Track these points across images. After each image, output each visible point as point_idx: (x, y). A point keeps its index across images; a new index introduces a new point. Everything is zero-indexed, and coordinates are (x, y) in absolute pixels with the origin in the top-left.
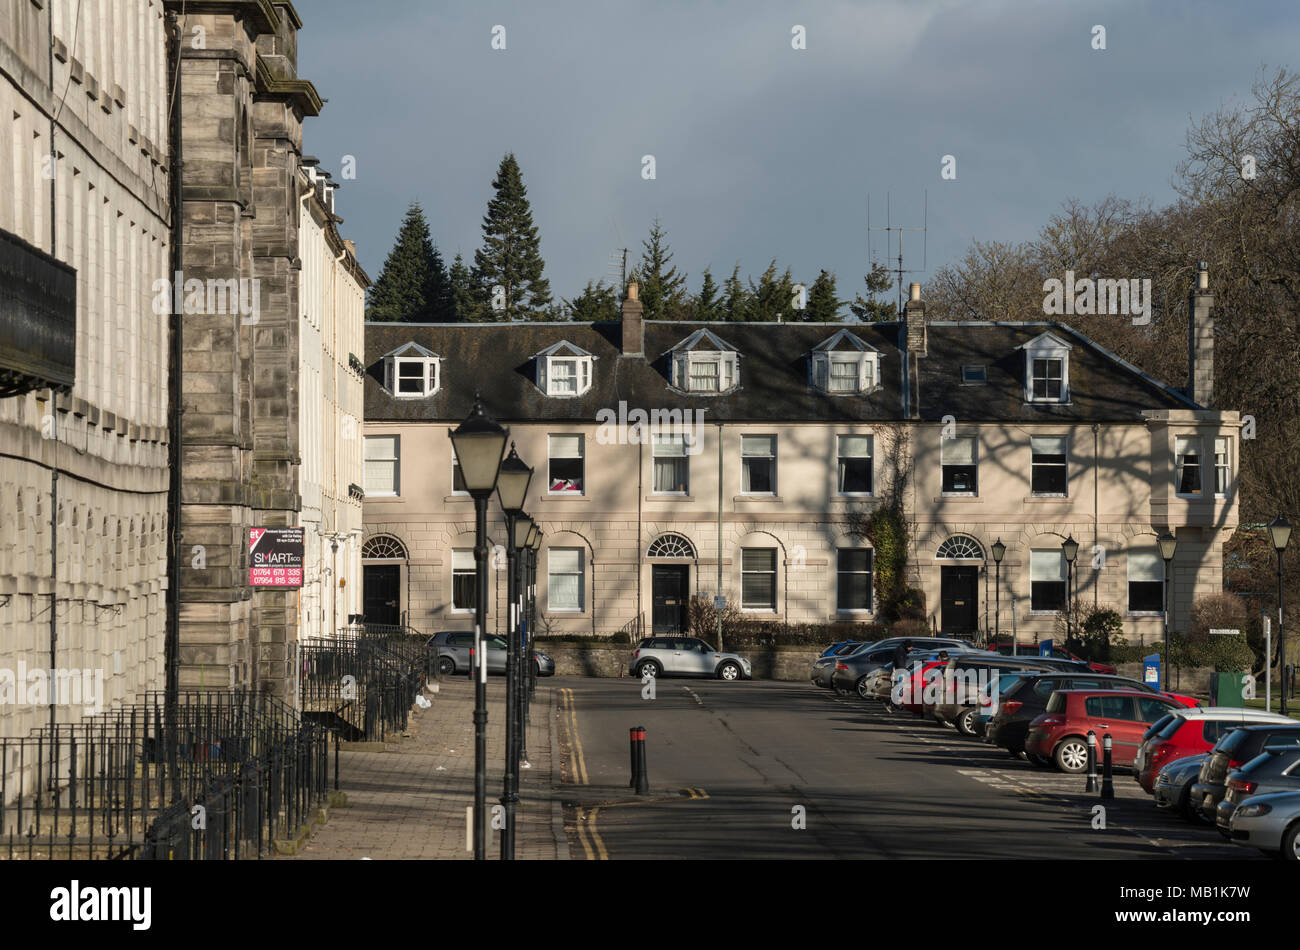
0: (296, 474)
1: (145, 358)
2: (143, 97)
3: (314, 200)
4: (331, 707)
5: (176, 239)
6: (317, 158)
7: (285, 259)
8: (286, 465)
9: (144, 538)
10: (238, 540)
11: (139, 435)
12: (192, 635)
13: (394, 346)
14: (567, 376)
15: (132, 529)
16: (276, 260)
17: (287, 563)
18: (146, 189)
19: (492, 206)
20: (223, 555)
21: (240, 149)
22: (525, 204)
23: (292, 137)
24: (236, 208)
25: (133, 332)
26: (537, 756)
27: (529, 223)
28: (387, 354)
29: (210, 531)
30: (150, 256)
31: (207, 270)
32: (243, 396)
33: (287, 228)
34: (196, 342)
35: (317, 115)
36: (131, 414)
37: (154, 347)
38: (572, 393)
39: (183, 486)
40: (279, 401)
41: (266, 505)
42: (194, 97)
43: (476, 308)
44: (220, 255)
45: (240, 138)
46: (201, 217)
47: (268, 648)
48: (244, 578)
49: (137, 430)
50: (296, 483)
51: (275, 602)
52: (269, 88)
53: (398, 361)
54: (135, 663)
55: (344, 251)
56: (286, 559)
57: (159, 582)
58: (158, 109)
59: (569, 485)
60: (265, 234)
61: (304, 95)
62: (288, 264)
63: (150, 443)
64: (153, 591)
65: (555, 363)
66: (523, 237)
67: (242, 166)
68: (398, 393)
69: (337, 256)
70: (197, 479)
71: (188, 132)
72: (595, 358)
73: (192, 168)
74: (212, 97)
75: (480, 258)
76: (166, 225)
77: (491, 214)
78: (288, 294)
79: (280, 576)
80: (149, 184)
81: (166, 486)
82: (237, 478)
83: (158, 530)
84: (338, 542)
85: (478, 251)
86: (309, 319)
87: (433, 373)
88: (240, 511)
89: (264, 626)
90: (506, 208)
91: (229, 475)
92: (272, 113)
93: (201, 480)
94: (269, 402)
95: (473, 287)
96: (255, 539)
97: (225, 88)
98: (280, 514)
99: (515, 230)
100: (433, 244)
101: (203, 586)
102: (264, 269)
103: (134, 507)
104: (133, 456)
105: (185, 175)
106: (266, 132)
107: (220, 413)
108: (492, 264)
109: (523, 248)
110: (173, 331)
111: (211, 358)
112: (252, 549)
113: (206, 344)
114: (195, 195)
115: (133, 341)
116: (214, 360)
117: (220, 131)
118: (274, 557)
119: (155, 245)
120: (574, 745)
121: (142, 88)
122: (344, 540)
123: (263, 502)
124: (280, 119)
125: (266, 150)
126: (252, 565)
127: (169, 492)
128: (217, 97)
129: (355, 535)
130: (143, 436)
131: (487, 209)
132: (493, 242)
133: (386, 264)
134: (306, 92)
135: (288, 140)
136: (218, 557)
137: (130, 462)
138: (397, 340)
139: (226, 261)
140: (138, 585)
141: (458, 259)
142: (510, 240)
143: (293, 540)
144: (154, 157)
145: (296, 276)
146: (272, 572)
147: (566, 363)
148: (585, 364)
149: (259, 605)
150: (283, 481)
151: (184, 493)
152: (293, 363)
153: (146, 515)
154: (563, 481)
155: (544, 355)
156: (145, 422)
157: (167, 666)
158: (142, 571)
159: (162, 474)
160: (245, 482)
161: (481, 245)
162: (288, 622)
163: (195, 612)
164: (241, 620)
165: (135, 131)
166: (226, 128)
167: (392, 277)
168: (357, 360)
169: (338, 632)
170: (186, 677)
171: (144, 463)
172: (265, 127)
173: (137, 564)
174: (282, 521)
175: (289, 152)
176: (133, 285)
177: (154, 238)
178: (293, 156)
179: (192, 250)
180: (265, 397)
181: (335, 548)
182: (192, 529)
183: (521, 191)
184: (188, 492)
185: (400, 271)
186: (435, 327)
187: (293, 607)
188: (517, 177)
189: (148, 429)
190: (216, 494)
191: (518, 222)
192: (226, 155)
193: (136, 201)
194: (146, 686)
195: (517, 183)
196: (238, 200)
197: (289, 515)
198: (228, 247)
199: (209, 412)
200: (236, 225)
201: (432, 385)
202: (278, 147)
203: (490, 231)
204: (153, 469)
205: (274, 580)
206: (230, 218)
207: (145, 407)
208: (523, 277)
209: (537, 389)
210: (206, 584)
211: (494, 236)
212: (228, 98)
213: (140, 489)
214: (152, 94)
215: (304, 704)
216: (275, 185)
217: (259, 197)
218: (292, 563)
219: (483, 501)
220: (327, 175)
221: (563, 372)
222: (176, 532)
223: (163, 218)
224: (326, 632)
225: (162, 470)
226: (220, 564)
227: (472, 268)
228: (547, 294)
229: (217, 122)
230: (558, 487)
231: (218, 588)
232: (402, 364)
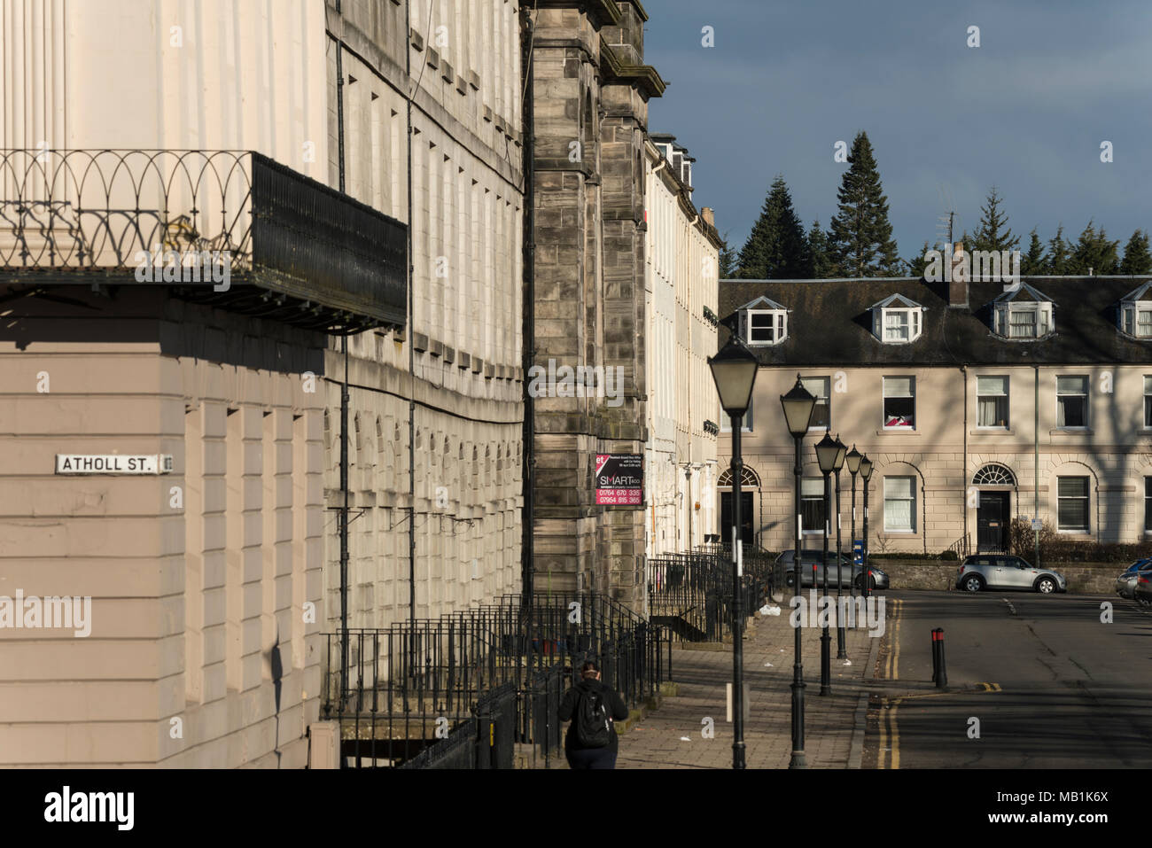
0: (643, 409)
1: (499, 306)
2: (497, 82)
3: (665, 171)
4: (676, 612)
5: (528, 203)
6: (674, 135)
7: (631, 222)
8: (632, 401)
9: (499, 463)
10: (583, 464)
11: (493, 373)
12: (544, 547)
13: (748, 300)
14: (899, 326)
15: (487, 453)
16: (623, 222)
17: (628, 485)
18: (500, 160)
19: (846, 178)
20: (571, 477)
21: (584, 126)
22: (876, 176)
23: (638, 115)
24: (580, 176)
25: (488, 283)
26: (856, 656)
27: (880, 192)
28: (741, 307)
29: (559, 456)
30: (504, 219)
31: (556, 231)
32: (588, 340)
33: (633, 195)
34: (545, 294)
35: (661, 96)
36: (486, 355)
37: (508, 297)
38: (905, 340)
39: (536, 417)
40: (626, 346)
41: (615, 435)
42: (545, 81)
43: (832, 268)
44: (567, 218)
45: (584, 115)
46: (550, 185)
47: (618, 560)
48: (590, 498)
49: (491, 368)
50: (643, 417)
51: (624, 519)
52: (617, 74)
53: (750, 313)
54: (493, 569)
55: (697, 217)
56: (628, 480)
57: (515, 500)
58: (512, 92)
59: (902, 421)
60: (614, 200)
61: (647, 78)
62: (634, 227)
63: (505, 380)
64: (508, 509)
65: (889, 314)
66: (873, 205)
67: (586, 140)
68: (750, 342)
69: (691, 220)
70: (548, 412)
71: (539, 111)
72: (925, 309)
73: (543, 143)
74: (560, 80)
75: (835, 224)
76: (520, 191)
77: (846, 185)
78: (634, 252)
79: (622, 496)
80: (503, 156)
81: (521, 418)
82: (582, 411)
83: (513, 455)
84: (692, 471)
85: (833, 218)
86: (662, 275)
87: (781, 323)
88: (585, 440)
89: (614, 541)
90: (857, 180)
91: (575, 408)
92: (618, 95)
93: (551, 412)
94: (617, 346)
95: (829, 250)
96: (601, 464)
97: (571, 72)
98: (627, 444)
99: (866, 199)
100: (795, 212)
101: (553, 504)
102: (613, 231)
103: (490, 436)
104: (488, 393)
105: (536, 149)
106: (615, 111)
107: (568, 354)
108: (846, 230)
109: (873, 215)
110: (526, 284)
111: (559, 307)
112: (598, 473)
113: (555, 294)
114: (545, 165)
115: (488, 291)
116: (561, 308)
117: (566, 109)
118: (617, 480)
119: (509, 209)
120: (894, 647)
121: (497, 73)
122: (699, 469)
123: (613, 433)
124: (627, 100)
125: (615, 127)
126: (599, 487)
127: (523, 423)
128: (563, 80)
129: (710, 465)
130: (497, 374)
131: (842, 181)
132: (847, 210)
133: (754, 230)
134: (649, 76)
135: (634, 119)
136: (565, 479)
137: (485, 397)
138: (749, 295)
139: (571, 223)
140: (495, 503)
141: (816, 225)
142: (861, 208)
143: (633, 465)
144: (508, 133)
145: (642, 237)
146: (615, 493)
147: (898, 313)
148: (916, 314)
149: (610, 523)
150: (630, 415)
151: (537, 425)
152: (639, 312)
153: (501, 443)
154: (897, 418)
155: (879, 307)
156: (500, 362)
157: (523, 573)
158: (499, 491)
159: (517, 407)
160: (591, 414)
161: (836, 212)
162: (636, 537)
163: (546, 527)
164: (588, 534)
165: (489, 110)
166: (571, 107)
167: (758, 242)
168: (710, 312)
169: (693, 549)
170: (540, 583)
171: (499, 398)
172: (614, 107)
173: (493, 486)
174: (629, 450)
175: (635, 129)
176: (488, 244)
177: (508, 204)
178: (639, 132)
179: (542, 213)
180: (614, 341)
181: (688, 475)
182: (545, 456)
183: (872, 164)
184: (541, 423)
185: (765, 237)
186: (783, 284)
187: (641, 525)
188: (869, 152)
189: (502, 368)
190: (564, 424)
191: (869, 192)
192: (571, 130)
193: (490, 171)
194: (503, 589)
195: (869, 157)
196: (581, 169)
197: (635, 444)
198: (574, 210)
199: (557, 353)
200: (580, 191)
201: (781, 334)
202: (624, 124)
203: (844, 200)
204: (507, 403)
205: (617, 500)
206: (575, 185)
207: (500, 349)
208: (873, 241)
209: (872, 336)
210: (556, 502)
211: (847, 204)
212: (574, 81)
213: (494, 420)
214: (506, 78)
215: (652, 609)
216: (623, 158)
217: (607, 168)
218: (632, 485)
219: (738, 419)
220: (685, 151)
221: (896, 322)
222: (530, 457)
223: (517, 185)
224: (682, 548)
225: (517, 404)
226: (568, 485)
227: (828, 233)
228: (895, 255)
229: (564, 102)
230: (893, 423)
231: (566, 506)
232: (753, 316)
